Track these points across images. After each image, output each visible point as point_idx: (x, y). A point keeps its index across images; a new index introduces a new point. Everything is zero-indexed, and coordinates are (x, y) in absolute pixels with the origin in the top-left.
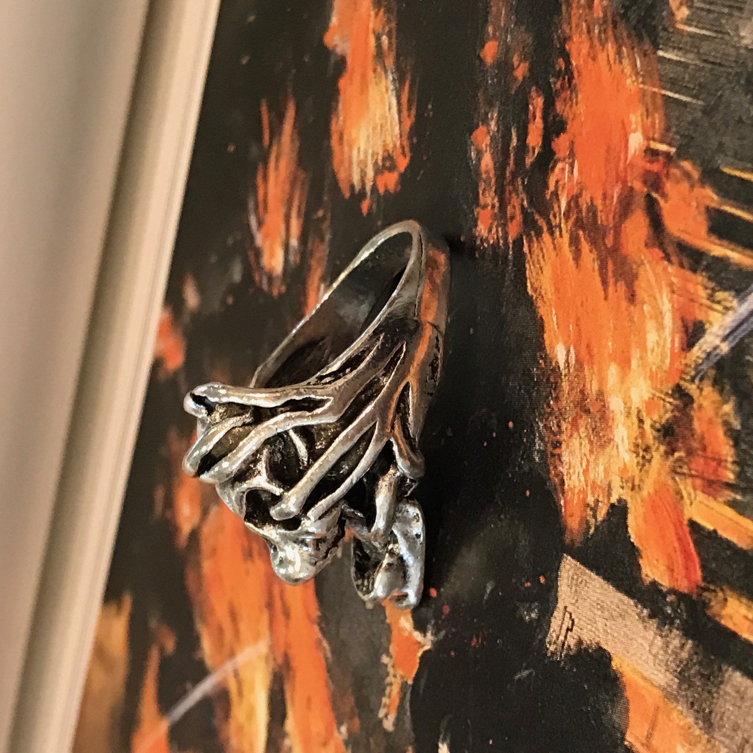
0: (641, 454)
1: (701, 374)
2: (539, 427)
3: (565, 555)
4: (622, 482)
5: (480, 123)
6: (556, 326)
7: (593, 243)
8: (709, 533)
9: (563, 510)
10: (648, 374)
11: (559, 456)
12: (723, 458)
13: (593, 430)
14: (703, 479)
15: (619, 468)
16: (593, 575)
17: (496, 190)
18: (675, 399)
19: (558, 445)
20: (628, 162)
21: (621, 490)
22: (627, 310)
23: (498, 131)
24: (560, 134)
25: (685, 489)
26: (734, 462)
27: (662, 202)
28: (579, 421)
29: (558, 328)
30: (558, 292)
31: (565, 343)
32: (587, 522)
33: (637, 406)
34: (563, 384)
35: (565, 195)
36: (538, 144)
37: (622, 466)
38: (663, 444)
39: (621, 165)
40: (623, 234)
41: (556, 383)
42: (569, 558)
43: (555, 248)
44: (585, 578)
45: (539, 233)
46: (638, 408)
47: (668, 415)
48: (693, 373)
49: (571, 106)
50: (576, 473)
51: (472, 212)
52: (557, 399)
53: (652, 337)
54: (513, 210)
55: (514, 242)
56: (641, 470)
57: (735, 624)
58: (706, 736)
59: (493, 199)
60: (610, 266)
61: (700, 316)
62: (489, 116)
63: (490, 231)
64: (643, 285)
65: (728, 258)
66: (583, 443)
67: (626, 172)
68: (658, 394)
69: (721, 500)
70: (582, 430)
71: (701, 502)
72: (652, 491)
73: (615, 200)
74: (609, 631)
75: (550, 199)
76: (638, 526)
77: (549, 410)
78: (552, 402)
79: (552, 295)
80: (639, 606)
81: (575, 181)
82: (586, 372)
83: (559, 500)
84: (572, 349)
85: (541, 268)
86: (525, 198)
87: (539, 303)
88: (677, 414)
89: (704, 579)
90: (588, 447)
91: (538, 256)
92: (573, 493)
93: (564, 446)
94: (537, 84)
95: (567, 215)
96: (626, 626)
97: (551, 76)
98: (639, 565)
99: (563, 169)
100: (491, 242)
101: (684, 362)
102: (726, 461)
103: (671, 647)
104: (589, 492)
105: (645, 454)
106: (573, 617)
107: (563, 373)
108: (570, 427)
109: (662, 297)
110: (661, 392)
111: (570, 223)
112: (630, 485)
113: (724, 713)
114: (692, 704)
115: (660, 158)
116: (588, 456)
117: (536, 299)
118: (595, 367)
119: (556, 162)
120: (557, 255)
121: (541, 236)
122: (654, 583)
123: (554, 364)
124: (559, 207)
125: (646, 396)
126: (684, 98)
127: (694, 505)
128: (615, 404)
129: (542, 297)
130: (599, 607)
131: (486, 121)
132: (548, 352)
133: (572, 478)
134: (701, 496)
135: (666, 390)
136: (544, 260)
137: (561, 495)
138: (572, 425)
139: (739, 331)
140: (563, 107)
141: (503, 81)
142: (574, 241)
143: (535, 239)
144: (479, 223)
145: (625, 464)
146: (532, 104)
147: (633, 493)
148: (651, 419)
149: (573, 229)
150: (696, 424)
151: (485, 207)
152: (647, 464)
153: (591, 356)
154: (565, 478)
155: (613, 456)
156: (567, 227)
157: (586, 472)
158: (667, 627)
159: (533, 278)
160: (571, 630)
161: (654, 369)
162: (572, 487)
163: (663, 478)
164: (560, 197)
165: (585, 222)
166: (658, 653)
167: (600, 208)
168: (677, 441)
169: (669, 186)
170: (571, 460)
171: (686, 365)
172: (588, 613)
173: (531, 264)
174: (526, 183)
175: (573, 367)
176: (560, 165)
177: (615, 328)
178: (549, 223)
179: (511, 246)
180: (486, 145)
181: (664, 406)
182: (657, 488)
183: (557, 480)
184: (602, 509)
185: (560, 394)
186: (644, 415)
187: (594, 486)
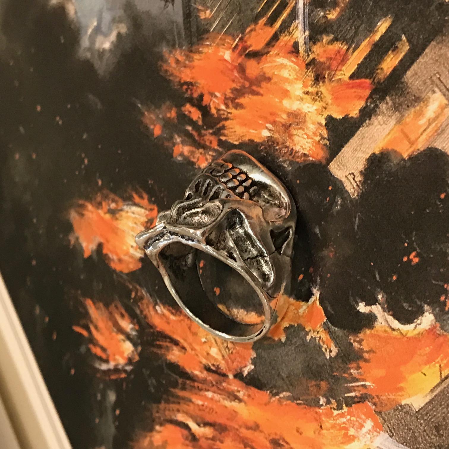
0: (317, 98)
1: (309, 50)
2: (281, 161)
3: (328, 167)
4: (321, 114)
5: (173, 148)
6: (256, 132)
7: (243, 94)
8: (357, 68)
9: (314, 159)
10: (295, 81)
11: (296, 152)
12: (338, 49)
13: (297, 125)
14: (340, 64)
15: (316, 114)
16: (342, 150)
17: (197, 149)
18: (309, 69)
19: (292, 151)
20: (231, 62)
21: (323, 116)
22: (271, 84)
23: (182, 137)
24: (203, 99)
25: (338, 76)
26: (342, 44)
27: (251, 49)
28: (291, 132)
29: (257, 130)
30: (246, 124)
31: (263, 128)
32: (324, 145)
33: (302, 92)
34: (275, 137)
35: (221, 105)
36: (199, 114)
37: (316, 112)
38: (320, 83)
39: (230, 67)
41: (273, 141)
42: (330, 164)
43: (233, 119)
44: (341, 157)
45: (224, 127)
47: (312, 76)
48: (307, 54)
49: (199, 88)
50: (306, 143)
52: (278, 144)
53: (285, 73)
54: (209, 141)
55: (218, 145)
56: (322, 101)
57: (391, 67)
58: (422, 103)
59: (199, 152)
60: (254, 88)
61: (292, 43)
62: (174, 141)
64: (268, 71)
65: (283, 20)
66: (299, 133)
67: (233, 65)
68: (304, 78)
69: (350, 56)
70: (295, 132)
71: (346, 69)
72: (331, 97)
73: (237, 75)
74: (365, 149)
75: (217, 115)
76: (338, 112)
77: (279, 151)
78: (277, 148)
79: (245, 129)
80: (364, 124)
81: (220, 96)
82: (278, 120)
83: (309, 160)
84: (267, 125)
85: (235, 132)
86: (209, 131)
87: (244, 139)
88: (314, 70)
89: (370, 79)
90: (301, 131)
91: (230, 132)
92: (311, 149)
93: (294, 148)
94: (182, 105)
95: (227, 106)
96: (367, 137)
97: (184, 96)
98: (351, 117)
99: (214, 102)
100: (210, 161)
101: (301, 58)
102: (340, 47)
103: (385, 110)
104: (315, 138)
105: (318, 95)
106: (351, 173)
107: (272, 135)
108: (290, 140)
109: (277, 62)
110: (304, 76)
111: (231, 106)
112: (324, 110)
113: (418, 88)
114: (408, 106)
115: (239, 43)
116: (304, 133)
117: (242, 140)
118: (279, 113)
119: (209, 105)
120: (235, 119)
122: (360, 111)
123: (266, 140)
124: (223, 110)
125: (301, 86)
126: (230, 23)
127: (345, 74)
128: (295, 106)
129: (243, 136)
130: (354, 152)
131: (175, 144)
132: (261, 141)
133: (306, 147)
134: (344, 68)
135: (305, 72)
136: (233, 128)
137: (308, 158)
138: (290, 138)
139: (306, 23)
140: (197, 93)
141: (170, 127)
142: (237, 106)
143: (224, 131)
144: (201, 166)
145: (316, 110)
146: (186, 111)
147: (327, 110)
148: (309, 86)
149: (233, 105)
150: (322, 60)
151: (198, 159)
152: (322, 96)
153: (275, 114)
154: (304, 152)
155: (311, 116)
156: (230, 108)
157: (308, 137)
158: (377, 110)
159: (235, 139)
160: (355, 176)
161: (295, 77)
162: (309, 149)
163: (330, 88)
164: (220, 108)
165: (234, 96)
166: (383, 120)
167: (235, 85)
168: (322, 73)
169: (248, 43)
170: (300, 145)
171: (303, 57)
172: (353, 161)
173: (230, 138)
174: (205, 128)
175: (273, 128)
176: (211, 104)
177: (273, 94)
178: (224, 119)
179: (218, 148)
180: (181, 148)
181: (309, 76)
182: (331, 93)
183: (302, 159)
184: (324, 133)
185: (277, 141)
186: (307, 90)
187: (315, 134)
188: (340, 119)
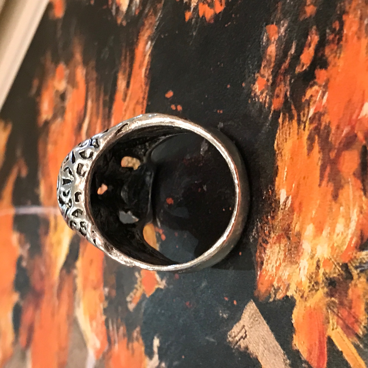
0: (313, 283)
1: (363, 268)
2: (257, 225)
3: (252, 300)
4: (297, 289)
5: (275, 23)
6: (285, 179)
7: (322, 149)
8: (338, 350)
9: (258, 277)
10: (331, 245)
11: (265, 249)
12: (359, 320)
13: (289, 250)
14: (344, 322)
15: (297, 281)
16: (265, 322)
17: (272, 72)
18: (342, 270)
19: (266, 242)
20: (359, 118)
21: (295, 293)
22: (330, 201)
23: (285, 36)
24: (323, 69)
25: (332, 319)
26: (365, 327)
28: (282, 239)
29: (286, 180)
30: (293, 161)
31: (287, 192)
32: (270, 294)
33: (319, 257)
34: (279, 213)
35: (314, 108)
36: (307, 64)
37: (299, 281)
38: (327, 288)
39: (354, 117)
40: (342, 158)
41: (275, 209)
42: (254, 303)
43: (298, 134)
44: (260, 320)
45: (291, 118)
46: (319, 259)
47: (335, 275)
48: (358, 264)
49: (335, 57)
50: (271, 266)
51: (254, 74)
52: (273, 218)
53: (340, 227)
54: (279, 92)
55: (274, 111)
56: (309, 291)
59: (269, 76)
60: (328, 169)
62: (282, 22)
63: (262, 93)
64: (344, 195)
66: (281, 252)
67: (356, 123)
68: (333, 260)
69: (351, 340)
70: (282, 245)
71: (338, 332)
72: (312, 306)
73: (343, 135)
74: (265, 355)
75: (304, 103)
76: (298, 317)
77: (266, 220)
78: (269, 217)
79: (288, 159)
80: (286, 356)
81: (323, 104)
82: (295, 216)
83: (258, 271)
84: (290, 198)
85: (286, 139)
86: (289, 90)
87: (279, 158)
88: (341, 278)
90: (283, 256)
91: (286, 130)
92: (267, 273)
93: (269, 245)
94: (317, 27)
95: (312, 120)
96: (275, 360)
97: (328, 28)
98: (293, 337)
99: (317, 92)
100: (261, 100)
101: (354, 254)
102: (361, 323)
104: (276, 280)
105: (315, 285)
106: (247, 333)
107: (281, 207)
108: (275, 238)
109: (353, 211)
110: (336, 260)
111: (312, 127)
112: (301, 294)
116: (281, 261)
117: (278, 154)
119: (315, 84)
120: (298, 139)
121: (292, 121)
122: (298, 351)
123: (277, 198)
124: (308, 112)
125: (326, 256)
127: (334, 331)
128: (306, 246)
129: (282, 156)
130: (263, 340)
131: (278, 23)
132: (276, 189)
133: (269, 265)
134: (339, 329)
135: (338, 261)
136: (289, 136)
137: (259, 269)
138: (277, 238)
140: (329, 53)
141: (297, 7)
142: (311, 139)
143: (287, 119)
144: (257, 83)
145: (301, 281)
146: (311, 37)
147: (301, 300)
148: (325, 270)
149: (313, 132)
150: (350, 292)
151: (263, 76)
152: (314, 291)
153: (300, 210)
154: (265, 262)
155: (296, 272)
156: (309, 127)
157: (277, 268)
159: (280, 141)
160: (244, 339)
161: (335, 245)
162: (267, 270)
163: (321, 305)
164: (311, 107)
165: (321, 132)
167: (333, 131)
168: (336, 292)
170: (271, 255)
171: (355, 258)
172: (256, 338)
173: (281, 131)
174: (292, 82)
175: (288, 208)
176: (316, 88)
177: (320, 206)
178: (299, 116)
179: (272, 112)
180: (275, 39)
181: (334, 269)
182: (316, 307)
183: (259, 259)
184: (281, 294)
185: (276, 217)
186: (321, 265)
187: (280, 279)
188: (292, 319)
